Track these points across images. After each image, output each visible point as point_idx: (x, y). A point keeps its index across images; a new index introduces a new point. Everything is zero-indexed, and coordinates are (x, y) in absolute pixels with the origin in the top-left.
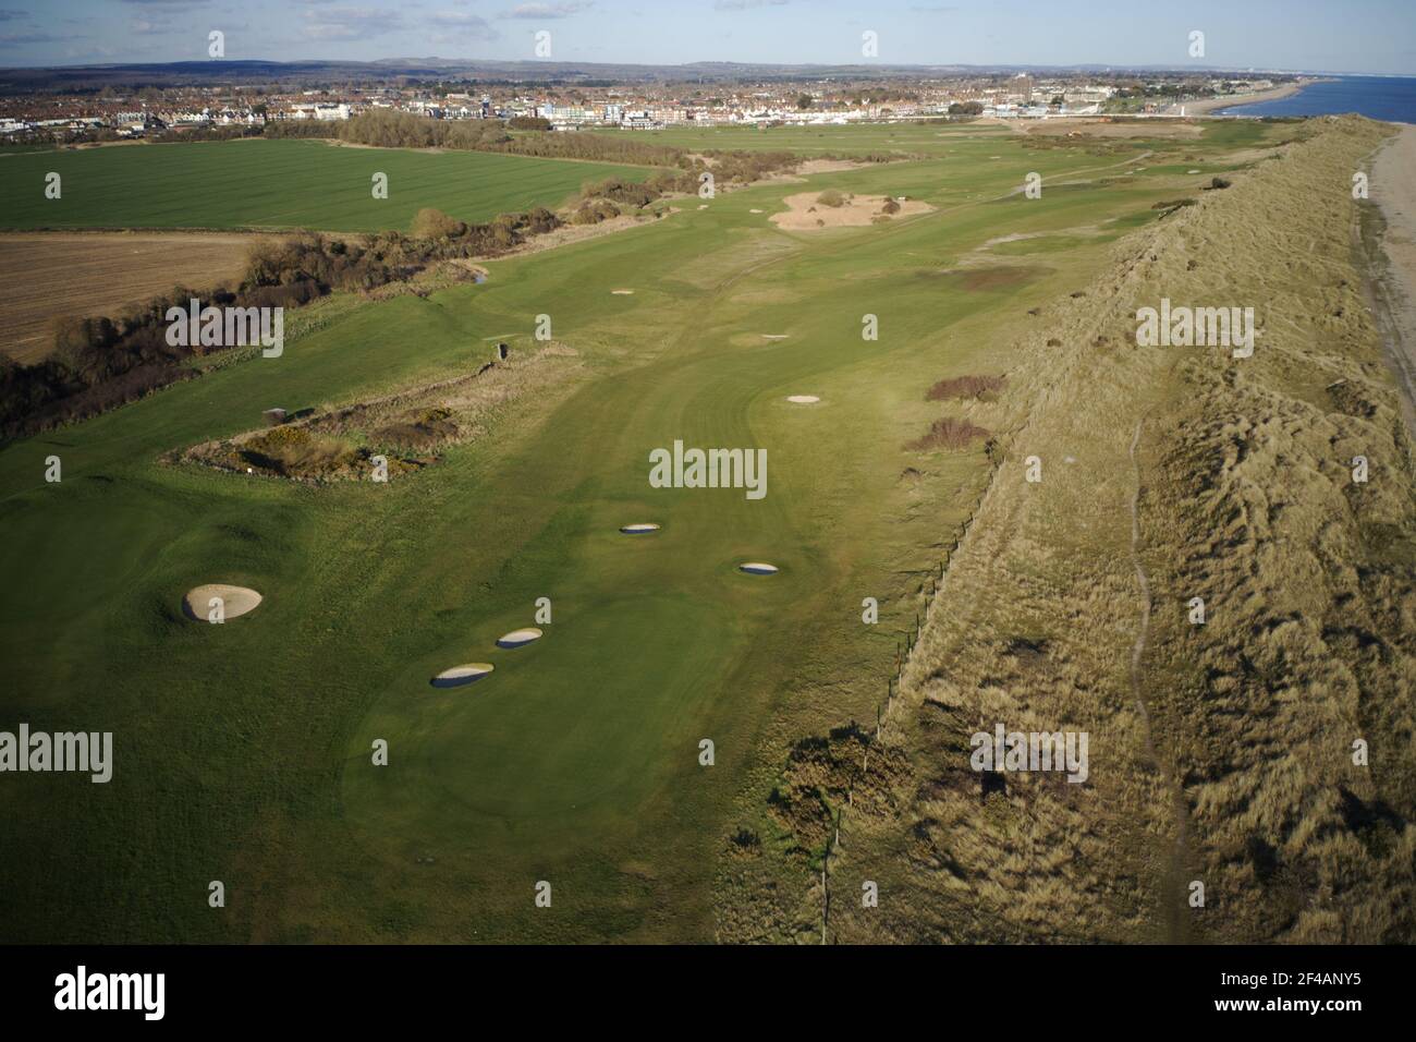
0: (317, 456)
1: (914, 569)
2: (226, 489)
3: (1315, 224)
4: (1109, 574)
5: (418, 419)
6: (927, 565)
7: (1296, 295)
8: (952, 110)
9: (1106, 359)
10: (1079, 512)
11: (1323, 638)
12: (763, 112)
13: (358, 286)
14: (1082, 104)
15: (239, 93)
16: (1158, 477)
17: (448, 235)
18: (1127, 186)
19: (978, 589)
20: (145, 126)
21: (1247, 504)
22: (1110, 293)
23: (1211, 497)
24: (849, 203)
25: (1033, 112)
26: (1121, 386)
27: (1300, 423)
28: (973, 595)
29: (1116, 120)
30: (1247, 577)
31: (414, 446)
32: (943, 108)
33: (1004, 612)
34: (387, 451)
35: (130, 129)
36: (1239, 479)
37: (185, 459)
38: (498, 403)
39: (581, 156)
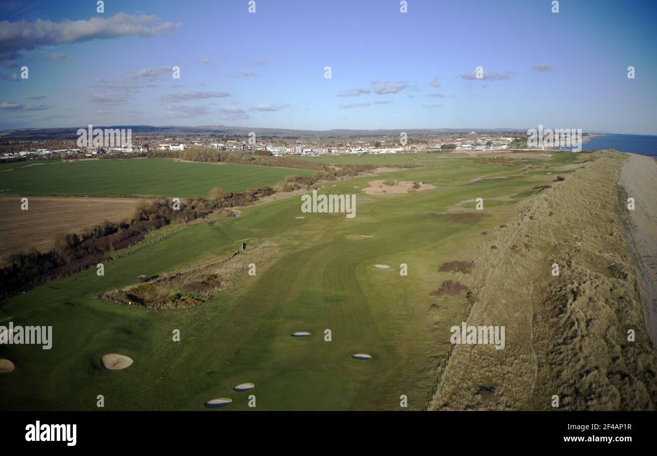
0: (159, 297)
1: (436, 355)
2: (120, 311)
3: (600, 196)
4: (521, 354)
5: (203, 279)
6: (442, 353)
7: (594, 227)
8: (442, 147)
9: (517, 255)
10: (508, 326)
11: (607, 377)
12: (360, 149)
13: (183, 220)
14: (500, 145)
15: (138, 139)
16: (541, 309)
17: (224, 198)
18: (521, 180)
19: (465, 364)
20: (98, 153)
21: (577, 320)
22: (516, 226)
23: (563, 317)
24: (397, 184)
25: (478, 148)
26: (524, 267)
27: (598, 283)
28: (463, 367)
29: (515, 152)
30: (578, 352)
31: (200, 292)
32: (438, 146)
33: (476, 374)
34: (188, 295)
35: (91, 153)
36: (574, 309)
37: (103, 297)
38: (239, 270)
39: (285, 166)
